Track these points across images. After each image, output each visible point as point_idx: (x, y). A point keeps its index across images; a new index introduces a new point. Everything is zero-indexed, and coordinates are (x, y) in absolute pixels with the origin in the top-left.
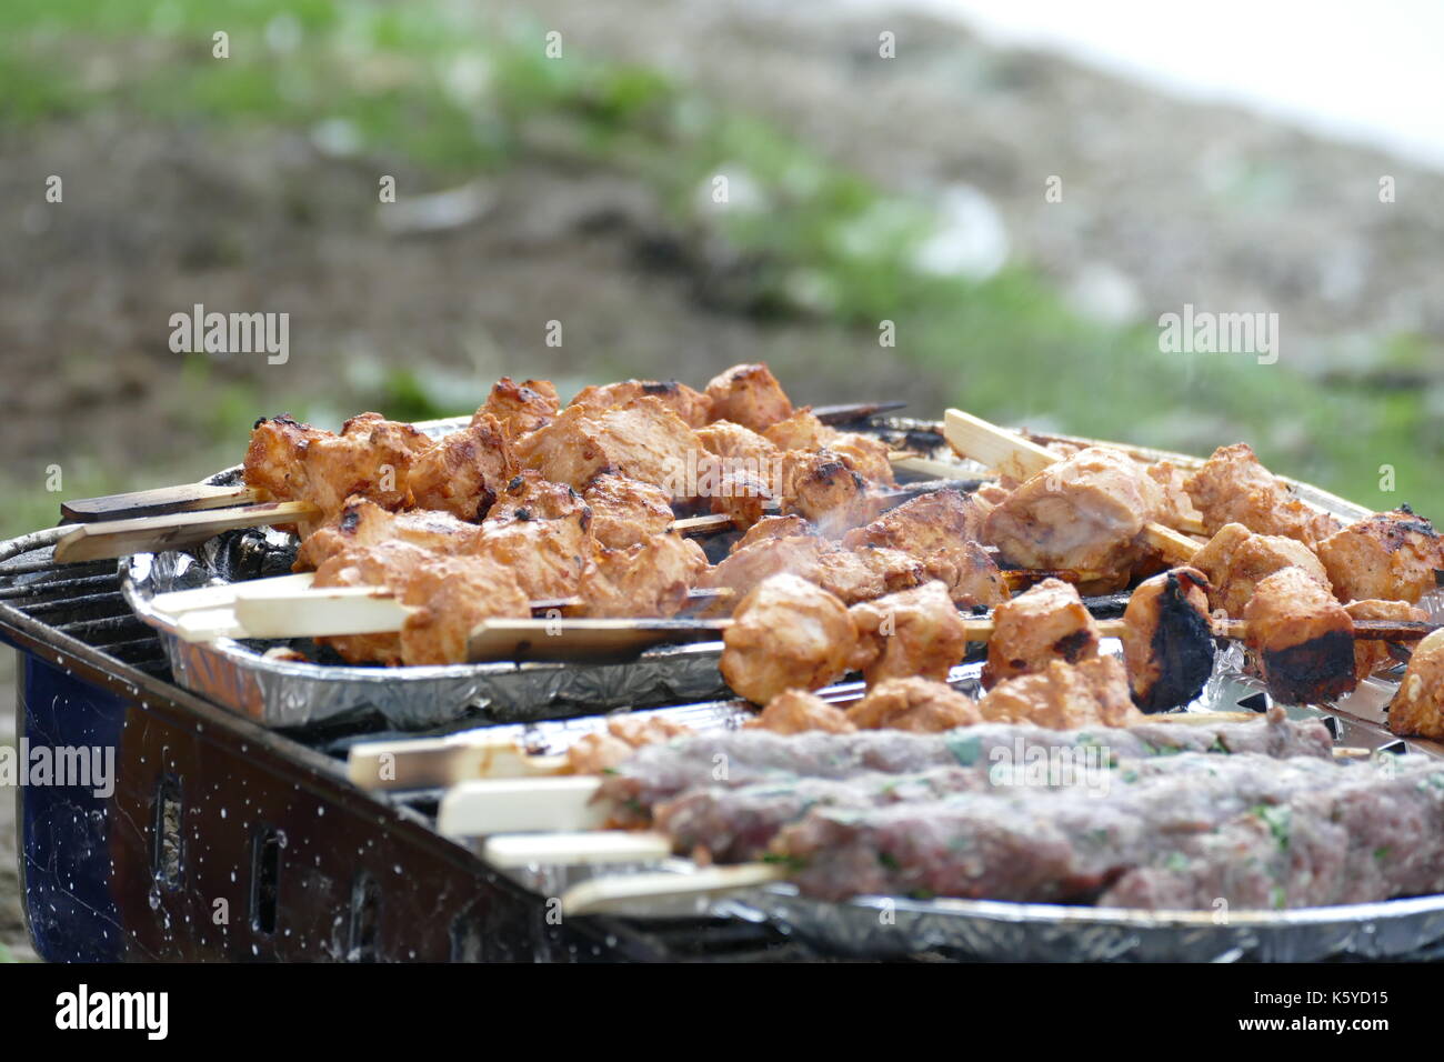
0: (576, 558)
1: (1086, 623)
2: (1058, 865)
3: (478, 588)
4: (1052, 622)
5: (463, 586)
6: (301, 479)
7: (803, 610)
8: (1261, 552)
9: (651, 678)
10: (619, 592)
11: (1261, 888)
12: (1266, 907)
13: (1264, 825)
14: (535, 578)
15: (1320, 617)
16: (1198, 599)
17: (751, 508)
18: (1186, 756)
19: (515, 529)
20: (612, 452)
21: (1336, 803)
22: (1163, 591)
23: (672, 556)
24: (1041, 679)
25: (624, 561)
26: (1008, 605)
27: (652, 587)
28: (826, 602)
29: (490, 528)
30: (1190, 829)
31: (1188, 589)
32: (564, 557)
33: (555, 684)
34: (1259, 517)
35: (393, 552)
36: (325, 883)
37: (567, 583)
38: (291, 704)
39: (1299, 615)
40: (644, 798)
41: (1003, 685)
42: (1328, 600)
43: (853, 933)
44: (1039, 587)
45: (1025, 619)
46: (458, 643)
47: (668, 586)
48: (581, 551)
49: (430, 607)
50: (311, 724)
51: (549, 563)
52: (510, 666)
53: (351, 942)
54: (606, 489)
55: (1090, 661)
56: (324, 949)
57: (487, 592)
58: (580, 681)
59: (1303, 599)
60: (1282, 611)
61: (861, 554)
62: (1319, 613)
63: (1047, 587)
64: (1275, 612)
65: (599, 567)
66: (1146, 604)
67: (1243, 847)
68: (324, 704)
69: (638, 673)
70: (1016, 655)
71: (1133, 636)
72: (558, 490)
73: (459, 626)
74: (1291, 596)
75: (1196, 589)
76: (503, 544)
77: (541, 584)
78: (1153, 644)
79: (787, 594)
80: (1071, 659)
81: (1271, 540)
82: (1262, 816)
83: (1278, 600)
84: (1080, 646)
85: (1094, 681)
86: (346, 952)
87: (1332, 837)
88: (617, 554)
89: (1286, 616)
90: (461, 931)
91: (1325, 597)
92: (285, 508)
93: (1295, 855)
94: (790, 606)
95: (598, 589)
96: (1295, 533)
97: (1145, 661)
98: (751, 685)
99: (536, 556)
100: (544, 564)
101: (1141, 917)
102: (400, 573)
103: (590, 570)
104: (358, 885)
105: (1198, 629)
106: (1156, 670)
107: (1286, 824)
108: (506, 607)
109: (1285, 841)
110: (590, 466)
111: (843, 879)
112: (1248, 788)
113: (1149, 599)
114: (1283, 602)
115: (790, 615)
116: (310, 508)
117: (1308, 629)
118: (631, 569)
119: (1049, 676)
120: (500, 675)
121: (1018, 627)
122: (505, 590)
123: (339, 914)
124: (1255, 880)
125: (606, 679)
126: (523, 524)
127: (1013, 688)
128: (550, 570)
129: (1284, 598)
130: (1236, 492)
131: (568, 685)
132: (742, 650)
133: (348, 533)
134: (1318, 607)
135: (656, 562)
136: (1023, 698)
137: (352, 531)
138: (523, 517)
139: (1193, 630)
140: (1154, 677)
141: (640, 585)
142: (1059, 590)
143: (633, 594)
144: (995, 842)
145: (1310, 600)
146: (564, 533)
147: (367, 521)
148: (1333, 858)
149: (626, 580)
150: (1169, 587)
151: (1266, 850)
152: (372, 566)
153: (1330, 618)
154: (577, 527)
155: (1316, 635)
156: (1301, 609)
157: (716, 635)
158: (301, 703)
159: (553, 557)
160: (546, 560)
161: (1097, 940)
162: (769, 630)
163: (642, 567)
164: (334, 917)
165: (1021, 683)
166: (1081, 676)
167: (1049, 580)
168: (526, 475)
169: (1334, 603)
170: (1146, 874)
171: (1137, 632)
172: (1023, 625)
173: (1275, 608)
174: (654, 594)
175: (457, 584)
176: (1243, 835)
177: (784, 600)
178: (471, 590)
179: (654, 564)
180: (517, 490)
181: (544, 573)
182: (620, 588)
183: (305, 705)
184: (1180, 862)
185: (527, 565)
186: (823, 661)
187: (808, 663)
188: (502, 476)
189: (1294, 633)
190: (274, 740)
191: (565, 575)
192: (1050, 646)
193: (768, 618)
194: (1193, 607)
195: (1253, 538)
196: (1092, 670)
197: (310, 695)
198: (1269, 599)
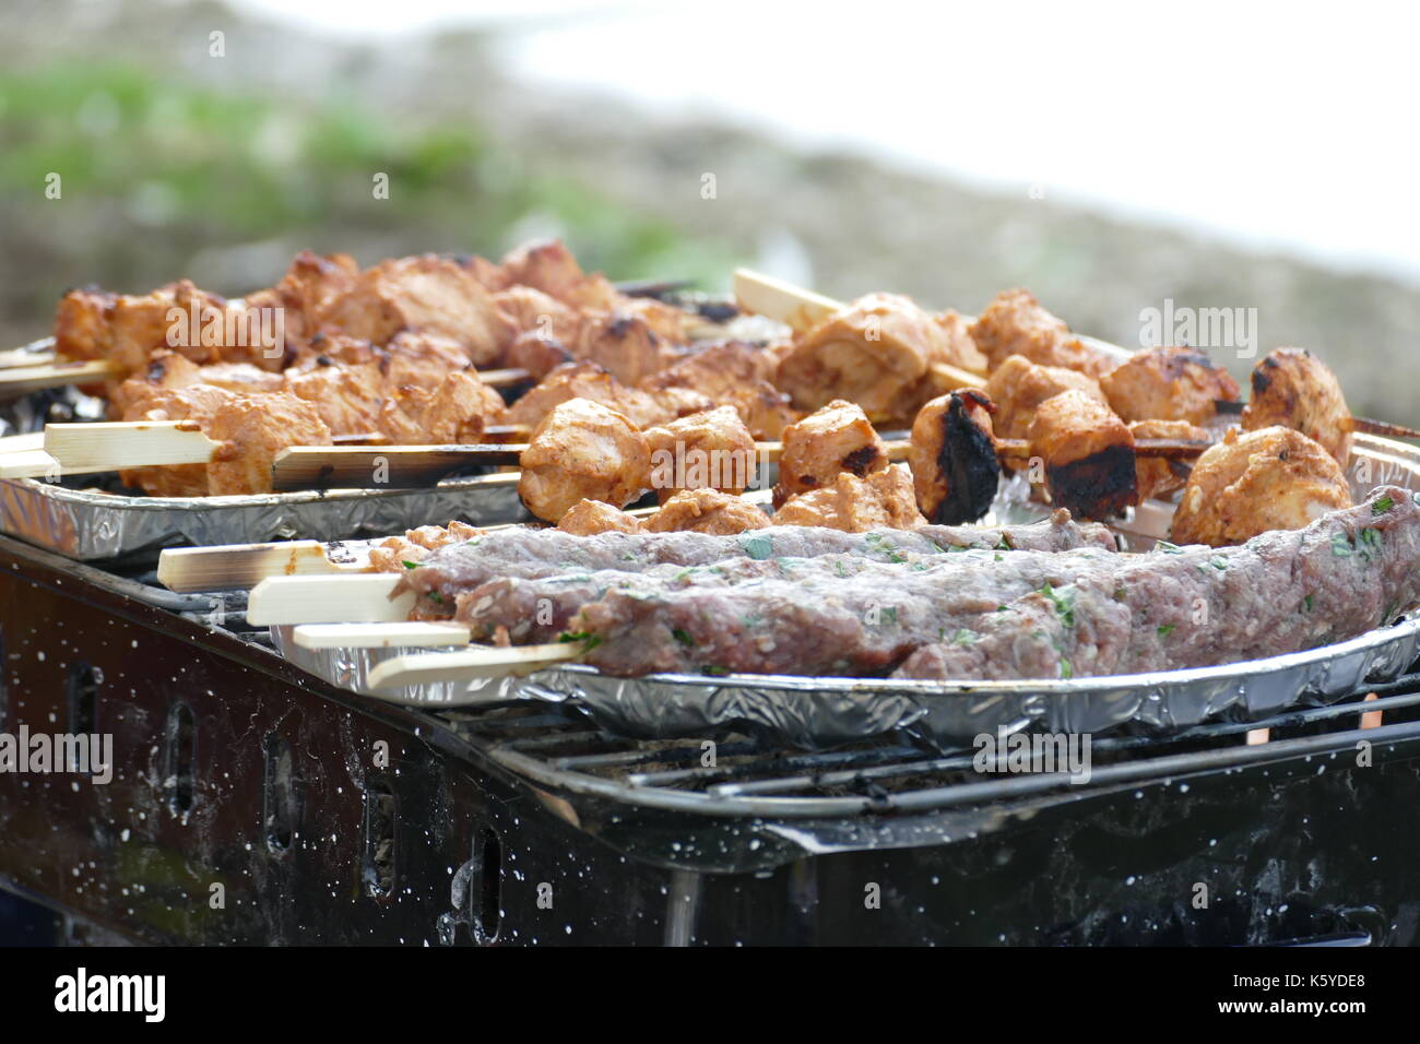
0: (377, 401)
1: (874, 440)
2: (848, 641)
3: (280, 420)
4: (840, 439)
5: (266, 418)
6: (108, 341)
7: (597, 430)
8: (1043, 382)
9: (452, 510)
10: (419, 427)
11: (1049, 661)
12: (1052, 677)
13: (1049, 601)
14: (337, 419)
15: (1100, 431)
16: (982, 418)
17: (546, 360)
18: (972, 552)
19: (317, 375)
20: (409, 312)
21: (1119, 582)
22: (947, 409)
23: (468, 390)
24: (831, 491)
25: (423, 398)
26: (797, 427)
27: (451, 420)
28: (619, 421)
29: (293, 374)
30: (976, 609)
31: (971, 409)
32: (365, 399)
33: (359, 515)
34: (1041, 354)
35: (198, 393)
36: (141, 714)
37: (368, 423)
38: (103, 535)
39: (1079, 429)
40: (446, 589)
41: (793, 500)
42: (1109, 415)
43: (652, 712)
44: (826, 408)
45: (813, 437)
46: (263, 473)
47: (466, 419)
48: (380, 393)
49: (235, 440)
50: (122, 554)
51: (351, 405)
52: (314, 494)
53: (167, 770)
54: (406, 345)
55: (878, 473)
56: (142, 779)
57: (290, 424)
58: (383, 511)
59: (1085, 416)
60: (1063, 427)
61: (654, 395)
62: (1100, 428)
63: (834, 408)
64: (1057, 429)
65: (399, 404)
66: (930, 423)
67: (1029, 621)
68: (135, 535)
69: (440, 504)
70: (806, 471)
71: (919, 456)
72: (359, 344)
73: (263, 457)
74: (1072, 414)
75: (979, 409)
76: (306, 388)
77: (343, 424)
78: (940, 461)
79: (580, 416)
80: (859, 472)
81: (1052, 372)
82: (1049, 595)
83: (1060, 418)
84: (868, 462)
85: (882, 492)
86: (163, 779)
87: (1117, 614)
88: (415, 390)
89: (1067, 431)
90: (273, 746)
91: (1106, 413)
92: (93, 368)
93: (1080, 631)
94: (584, 426)
95: (397, 423)
96: (1078, 367)
97: (932, 479)
98: (549, 504)
99: (337, 398)
100: (346, 406)
101: (930, 685)
102: (205, 413)
103: (391, 406)
104: (173, 713)
105: (982, 446)
106: (943, 488)
107: (1071, 601)
108: (309, 438)
109: (1069, 616)
110: (389, 326)
111: (641, 656)
112: (1034, 573)
113: (933, 418)
114: (1064, 419)
115: (583, 434)
116: (118, 367)
117: (1090, 442)
118: (431, 404)
119: (838, 488)
120: (304, 502)
121: (807, 445)
122: (308, 423)
123: (155, 743)
124: (1042, 651)
125: (408, 510)
126: (324, 369)
127: (804, 502)
128: (351, 411)
129: (1066, 416)
130: (1017, 335)
131: (372, 515)
132: (538, 469)
133: (154, 383)
134: (1098, 423)
135: (454, 395)
136: (814, 510)
137: (159, 381)
138: (323, 364)
139: (978, 448)
140: (942, 494)
141: (439, 419)
142: (845, 409)
143: (432, 427)
144: (786, 618)
145: (1090, 417)
146: (364, 376)
147: (173, 372)
148: (1117, 632)
149: (425, 416)
150: (953, 406)
151: (1050, 625)
152: (178, 406)
153: (1111, 432)
154: (377, 372)
155: (1098, 448)
156: (1081, 424)
157: (512, 460)
158: (112, 534)
159: (354, 400)
160: (346, 401)
161: (888, 710)
162: (564, 449)
163: (440, 402)
164: (151, 747)
165: (810, 496)
166: (869, 487)
167: (835, 402)
168: (327, 330)
169: (1115, 420)
170: (934, 649)
171: (923, 452)
172: (812, 443)
173: (1056, 424)
174: (453, 428)
175: (261, 417)
176: (1029, 611)
177: (578, 420)
178: (274, 421)
179: (452, 398)
180: (318, 344)
181: (345, 415)
182: (419, 423)
183: (116, 536)
184: (968, 636)
185: (329, 407)
186: (618, 480)
187: (603, 479)
188: (304, 335)
189: (1076, 447)
190: (88, 573)
191: (365, 415)
192: (839, 462)
193: (562, 438)
194: (977, 425)
195: (1035, 370)
196: (879, 481)
197: (121, 525)
198: (1051, 417)
